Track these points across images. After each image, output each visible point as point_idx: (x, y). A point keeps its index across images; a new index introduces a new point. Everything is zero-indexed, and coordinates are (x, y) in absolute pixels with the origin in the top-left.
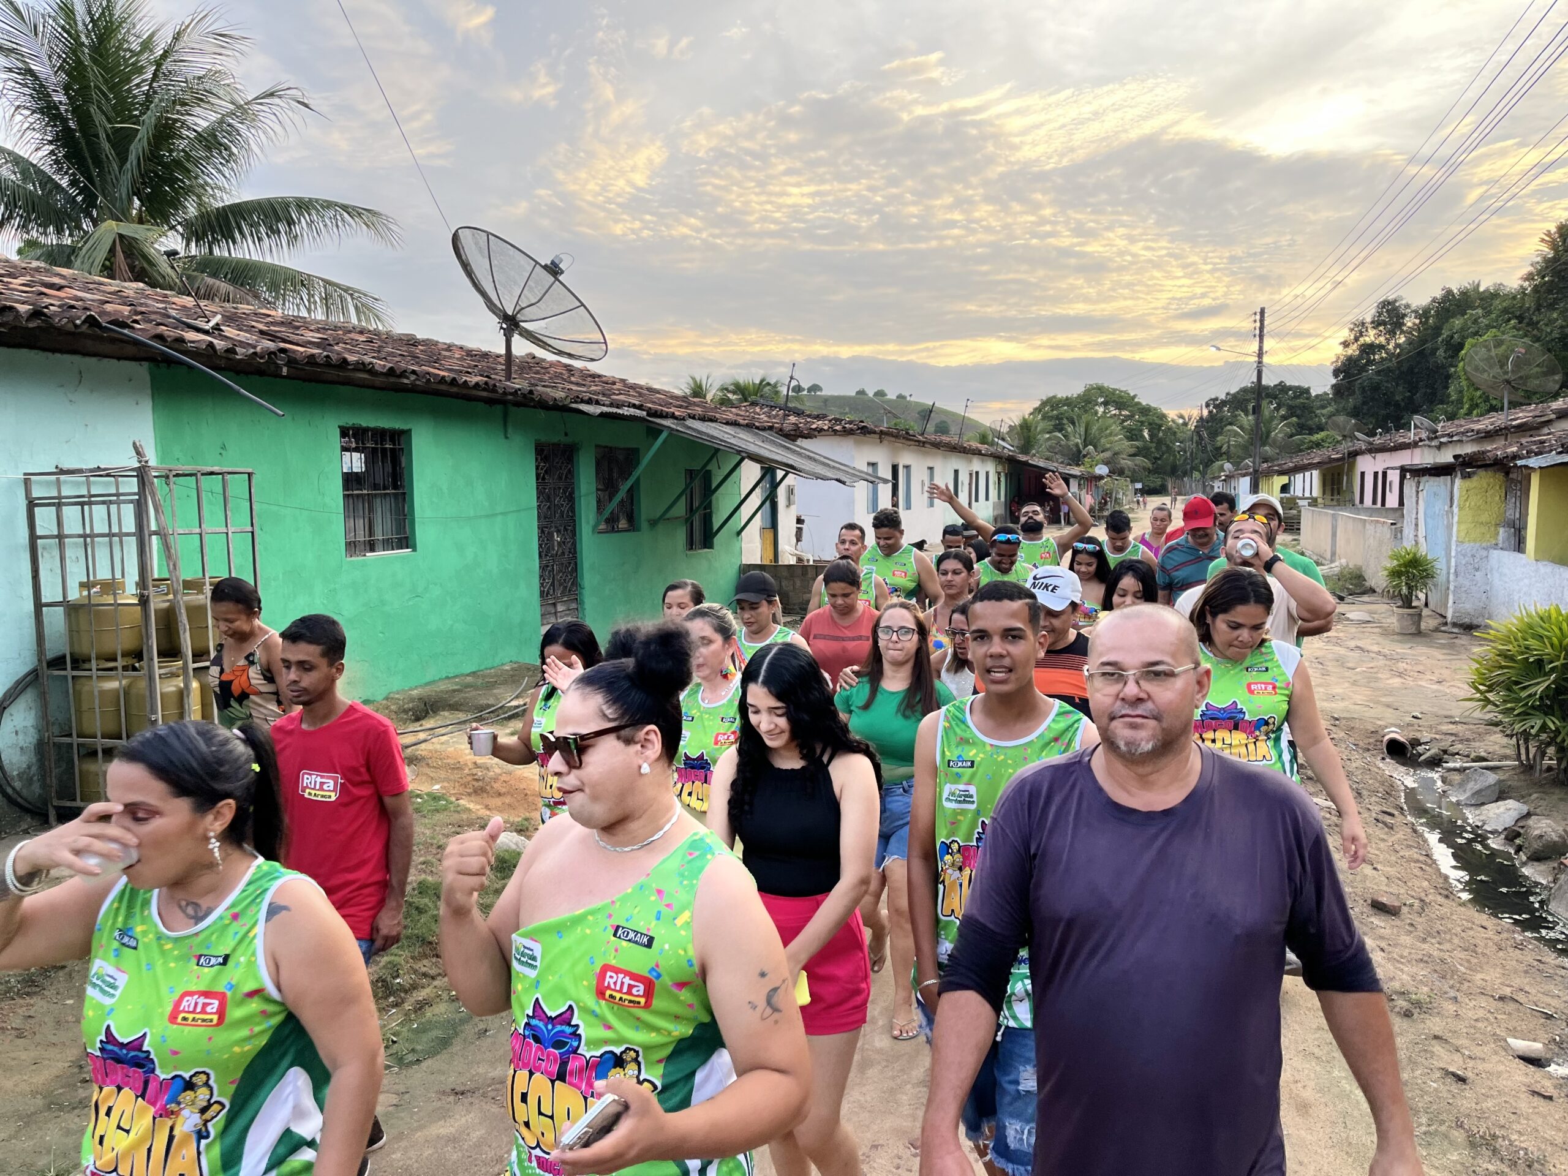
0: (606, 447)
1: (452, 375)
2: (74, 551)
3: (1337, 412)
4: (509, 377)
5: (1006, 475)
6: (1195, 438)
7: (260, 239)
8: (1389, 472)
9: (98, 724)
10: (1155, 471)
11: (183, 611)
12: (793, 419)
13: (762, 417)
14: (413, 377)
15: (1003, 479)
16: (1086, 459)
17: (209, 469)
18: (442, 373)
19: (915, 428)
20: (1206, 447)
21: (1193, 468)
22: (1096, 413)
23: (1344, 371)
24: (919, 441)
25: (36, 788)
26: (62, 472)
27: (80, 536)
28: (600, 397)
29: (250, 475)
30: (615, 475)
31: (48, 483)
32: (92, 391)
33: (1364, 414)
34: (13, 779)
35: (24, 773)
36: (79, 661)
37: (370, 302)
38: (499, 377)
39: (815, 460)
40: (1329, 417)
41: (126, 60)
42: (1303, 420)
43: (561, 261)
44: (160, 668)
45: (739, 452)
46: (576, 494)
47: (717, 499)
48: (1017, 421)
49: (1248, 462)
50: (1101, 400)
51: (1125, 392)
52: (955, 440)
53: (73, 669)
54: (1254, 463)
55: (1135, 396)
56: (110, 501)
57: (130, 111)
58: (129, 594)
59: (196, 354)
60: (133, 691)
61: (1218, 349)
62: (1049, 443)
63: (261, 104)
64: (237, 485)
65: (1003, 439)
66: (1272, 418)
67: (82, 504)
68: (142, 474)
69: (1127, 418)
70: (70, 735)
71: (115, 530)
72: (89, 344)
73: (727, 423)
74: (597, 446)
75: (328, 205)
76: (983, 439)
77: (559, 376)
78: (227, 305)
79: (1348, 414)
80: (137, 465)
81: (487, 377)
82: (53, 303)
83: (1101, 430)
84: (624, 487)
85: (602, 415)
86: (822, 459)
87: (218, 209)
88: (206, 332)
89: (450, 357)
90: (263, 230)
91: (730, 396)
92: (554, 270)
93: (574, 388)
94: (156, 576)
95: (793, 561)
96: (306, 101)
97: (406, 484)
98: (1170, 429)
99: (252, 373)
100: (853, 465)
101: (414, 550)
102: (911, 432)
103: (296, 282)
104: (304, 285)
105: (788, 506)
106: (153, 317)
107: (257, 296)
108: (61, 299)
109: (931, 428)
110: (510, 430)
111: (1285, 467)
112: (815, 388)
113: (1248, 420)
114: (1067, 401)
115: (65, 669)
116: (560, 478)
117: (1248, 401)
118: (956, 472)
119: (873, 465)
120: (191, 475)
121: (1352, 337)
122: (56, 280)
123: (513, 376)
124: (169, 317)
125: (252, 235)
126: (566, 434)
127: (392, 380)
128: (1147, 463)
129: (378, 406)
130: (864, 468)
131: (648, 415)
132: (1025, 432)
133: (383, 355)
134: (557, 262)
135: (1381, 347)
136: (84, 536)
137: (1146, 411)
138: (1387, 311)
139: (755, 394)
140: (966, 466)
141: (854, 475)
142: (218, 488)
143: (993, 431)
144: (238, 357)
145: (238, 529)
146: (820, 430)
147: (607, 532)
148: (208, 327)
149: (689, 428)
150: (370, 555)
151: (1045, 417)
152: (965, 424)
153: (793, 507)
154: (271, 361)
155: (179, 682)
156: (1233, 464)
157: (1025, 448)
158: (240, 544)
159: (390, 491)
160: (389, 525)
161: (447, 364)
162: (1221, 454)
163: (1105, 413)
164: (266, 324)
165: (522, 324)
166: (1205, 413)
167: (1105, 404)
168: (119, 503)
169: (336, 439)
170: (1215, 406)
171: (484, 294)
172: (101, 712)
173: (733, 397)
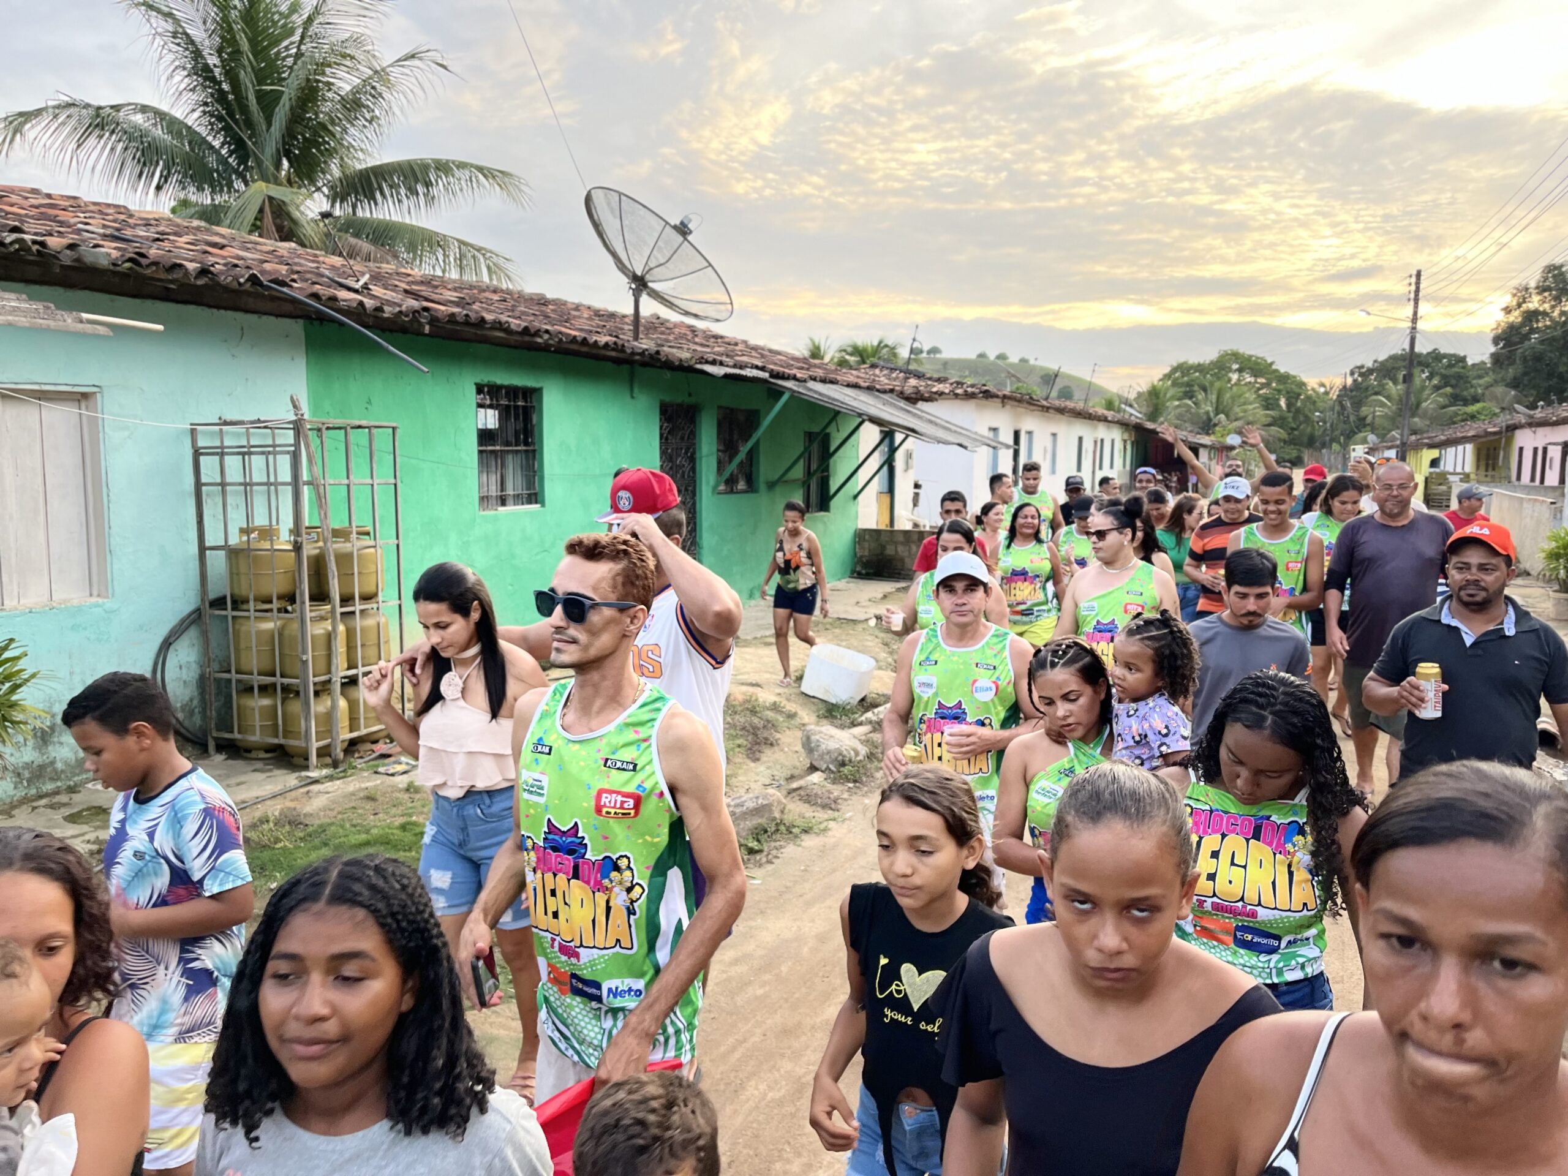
0: (727, 408)
1: (583, 335)
2: (235, 499)
3: (1496, 382)
4: (636, 338)
5: (1133, 444)
6: (1337, 408)
7: (399, 201)
8: (1550, 448)
9: (255, 662)
10: (1292, 442)
11: (332, 558)
12: (913, 382)
13: (883, 379)
14: (546, 336)
15: (1129, 447)
16: (1217, 428)
17: (358, 423)
18: (574, 333)
19: (1039, 392)
20: (1348, 417)
21: (1332, 440)
22: (1230, 380)
23: (1505, 339)
24: (1043, 407)
25: (197, 720)
26: (226, 423)
27: (240, 484)
28: (724, 359)
29: (394, 429)
30: (736, 437)
31: (212, 433)
32: (252, 347)
33: (1525, 386)
34: (176, 709)
35: (187, 705)
36: (238, 603)
37: (501, 261)
38: (627, 337)
39: (936, 424)
40: (1487, 388)
41: (275, 23)
42: (1458, 391)
43: (690, 221)
44: (311, 611)
45: (860, 415)
46: (698, 455)
47: (835, 462)
48: (1144, 387)
49: (1395, 433)
50: (1235, 366)
51: (1262, 358)
52: (1080, 406)
53: (233, 609)
54: (1402, 435)
55: (1272, 364)
56: (270, 451)
57: (280, 74)
58: (284, 540)
59: (347, 312)
60: (286, 632)
61: (1369, 314)
62: (1179, 410)
63: (402, 66)
64: (382, 438)
65: (1131, 406)
66: (1423, 388)
67: (243, 454)
68: (297, 427)
69: (1263, 386)
70: (229, 671)
71: (272, 480)
72: (251, 302)
73: (848, 386)
74: (719, 407)
75: (462, 166)
76: (1110, 405)
77: (683, 336)
78: (371, 264)
79: (1507, 385)
80: (294, 418)
81: (616, 337)
82: (218, 262)
83: (1233, 398)
84: (744, 450)
85: (727, 376)
86: (943, 423)
87: (361, 171)
88: (356, 291)
89: (579, 317)
90: (403, 191)
91: (848, 357)
92: (683, 230)
93: (699, 348)
94: (307, 524)
95: (908, 527)
96: (445, 63)
97: (536, 440)
98: (1308, 398)
99: (396, 331)
100: (974, 430)
101: (543, 505)
102: (1035, 397)
103: (431, 241)
104: (439, 245)
105: (906, 470)
106: (308, 276)
107: (396, 256)
108: (224, 258)
109: (1054, 394)
110: (636, 390)
111: (1437, 440)
112: (934, 351)
113: (1395, 389)
114: (1199, 368)
115: (226, 609)
116: (682, 438)
117: (1398, 369)
118: (1080, 439)
119: (995, 430)
120: (340, 428)
121: (1514, 303)
122: (217, 239)
123: (641, 336)
124: (322, 276)
125: (392, 196)
126: (690, 395)
127: (527, 338)
128: (1283, 434)
129: (511, 364)
130: (985, 432)
131: (772, 376)
132: (1154, 399)
133: (517, 314)
134: (686, 222)
135: (1545, 314)
136: (245, 484)
137: (1284, 378)
138: (1554, 276)
139: (874, 356)
140: (1091, 433)
141: (975, 440)
142: (365, 441)
143: (1120, 397)
144: (385, 315)
145: (383, 481)
146: (941, 394)
147: (726, 493)
148: (358, 286)
149: (810, 390)
150: (501, 509)
151: (1175, 384)
152: (1090, 389)
153: (911, 472)
154: (415, 320)
155: (328, 625)
156: (1378, 436)
157: (1153, 416)
158: (384, 497)
159: (521, 448)
160: (519, 480)
161: (577, 323)
162: (1365, 426)
163: (1239, 380)
164: (408, 283)
165: (650, 285)
166: (1350, 381)
167: (1240, 370)
168: (275, 453)
169: (472, 397)
170: (1361, 375)
171: (614, 255)
172: (258, 651)
173: (852, 359)
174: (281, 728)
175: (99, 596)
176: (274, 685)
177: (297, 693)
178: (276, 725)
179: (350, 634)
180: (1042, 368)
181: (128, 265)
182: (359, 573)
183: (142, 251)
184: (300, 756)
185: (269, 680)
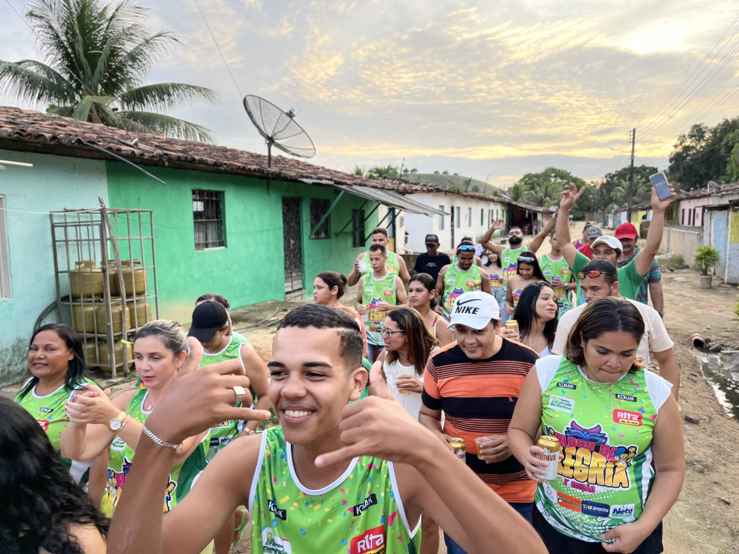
0: (315, 199)
1: (243, 165)
2: (72, 248)
4: (269, 166)
5: (507, 212)
6: (600, 193)
7: (156, 103)
8: (697, 209)
9: (84, 327)
10: (580, 209)
11: (121, 275)
12: (403, 185)
13: (389, 184)
14: (225, 166)
15: (505, 213)
16: (546, 203)
17: (132, 209)
18: (239, 164)
19: (462, 189)
20: (605, 197)
21: (598, 208)
22: (551, 181)
23: (675, 160)
24: (464, 195)
26: (66, 211)
27: (75, 241)
28: (312, 175)
29: (151, 212)
30: (319, 212)
31: (61, 216)
33: (685, 180)
36: (75, 298)
37: (205, 131)
38: (265, 166)
39: (414, 204)
43: (294, 110)
44: (111, 301)
45: (377, 201)
46: (301, 221)
47: (367, 223)
48: (512, 185)
49: (626, 204)
50: (553, 175)
51: (565, 171)
52: (482, 194)
53: (73, 301)
54: (629, 205)
55: (569, 173)
56: (89, 224)
57: (96, 44)
58: (97, 268)
59: (126, 156)
60: (100, 312)
62: (528, 196)
63: (156, 40)
64: (145, 217)
65: (505, 194)
66: (638, 183)
67: (76, 226)
68: (102, 212)
69: (566, 183)
71: (91, 238)
72: (78, 152)
73: (372, 187)
74: (311, 198)
75: (187, 86)
76: (496, 194)
77: (293, 165)
78: (141, 134)
79: (677, 181)
80: (100, 208)
81: (260, 166)
82: (61, 133)
83: (552, 189)
84: (323, 218)
85: (314, 184)
86: (417, 204)
87: (136, 89)
88: (131, 146)
89: (243, 157)
90: (157, 98)
92: (290, 115)
93: (300, 171)
94: (109, 259)
96: (176, 38)
97: (222, 216)
99: (152, 165)
100: (432, 207)
101: (226, 247)
102: (460, 191)
103: (171, 122)
104: (176, 124)
105: (401, 226)
106: (107, 139)
107: (154, 130)
108: (65, 131)
109: (470, 189)
110: (270, 191)
111: (645, 207)
112: (414, 170)
113: (625, 184)
114: (537, 176)
115: (69, 301)
116: (293, 214)
117: (626, 174)
118: (482, 210)
119: (442, 207)
120: (124, 212)
121: (679, 143)
122: (63, 123)
123: (272, 165)
124: (115, 139)
125: (152, 101)
126: (296, 193)
127: (216, 167)
129: (209, 180)
130: (438, 208)
131: (335, 183)
132: (516, 191)
133: (212, 156)
134: (292, 111)
135: (693, 147)
136: (77, 241)
137: (575, 180)
138: (696, 130)
139: (386, 173)
140: (487, 207)
141: (432, 211)
142: (137, 219)
143: (500, 190)
144: (146, 157)
145: (146, 237)
146: (416, 190)
147: (315, 239)
148: (132, 143)
149: (354, 189)
150: (206, 249)
151: (526, 183)
152: (486, 187)
153: (403, 227)
154: (160, 159)
155: (120, 308)
156: (618, 205)
157: (516, 198)
158: (147, 244)
159: (215, 220)
160: (215, 235)
161: (241, 160)
162: (612, 201)
163: (555, 181)
164: (159, 142)
165: (276, 141)
166: (605, 181)
167: (555, 177)
168: (92, 225)
169: (190, 196)
170: (610, 178)
171: (258, 127)
172: (86, 322)
173: (375, 175)
174: (98, 358)
175: (6, 297)
176: (94, 338)
177: (106, 341)
178: (95, 357)
179: (132, 312)
180: (463, 178)
181: (16, 135)
182: (135, 282)
183: (24, 129)
184: (107, 372)
185: (91, 335)
